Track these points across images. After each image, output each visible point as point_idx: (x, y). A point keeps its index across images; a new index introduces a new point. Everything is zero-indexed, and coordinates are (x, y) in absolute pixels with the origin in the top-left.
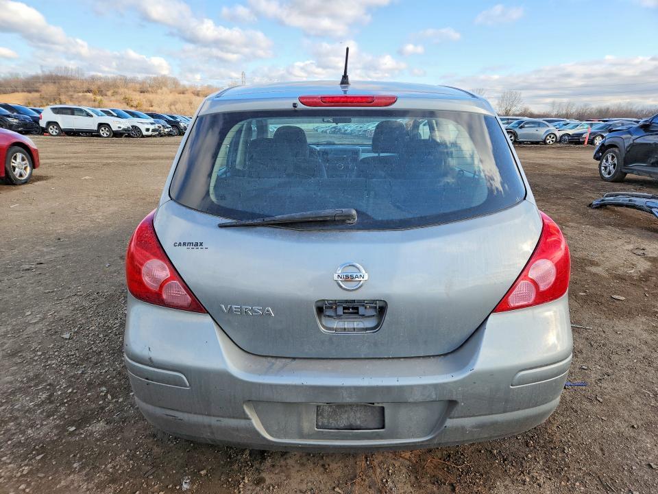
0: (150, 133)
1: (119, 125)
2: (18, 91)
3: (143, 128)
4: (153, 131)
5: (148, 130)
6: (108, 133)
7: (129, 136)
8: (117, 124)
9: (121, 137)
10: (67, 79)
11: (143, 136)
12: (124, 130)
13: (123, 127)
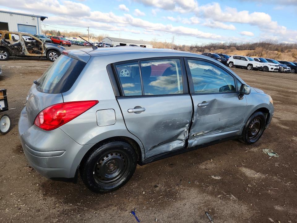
0: (273, 70)
1: (257, 65)
2: (246, 49)
3: (270, 68)
4: (275, 69)
5: (272, 69)
6: (251, 68)
7: (262, 71)
8: (256, 64)
9: (257, 70)
10: (269, 44)
11: (269, 71)
12: (259, 67)
13: (259, 66)
